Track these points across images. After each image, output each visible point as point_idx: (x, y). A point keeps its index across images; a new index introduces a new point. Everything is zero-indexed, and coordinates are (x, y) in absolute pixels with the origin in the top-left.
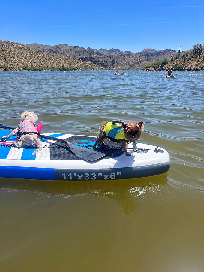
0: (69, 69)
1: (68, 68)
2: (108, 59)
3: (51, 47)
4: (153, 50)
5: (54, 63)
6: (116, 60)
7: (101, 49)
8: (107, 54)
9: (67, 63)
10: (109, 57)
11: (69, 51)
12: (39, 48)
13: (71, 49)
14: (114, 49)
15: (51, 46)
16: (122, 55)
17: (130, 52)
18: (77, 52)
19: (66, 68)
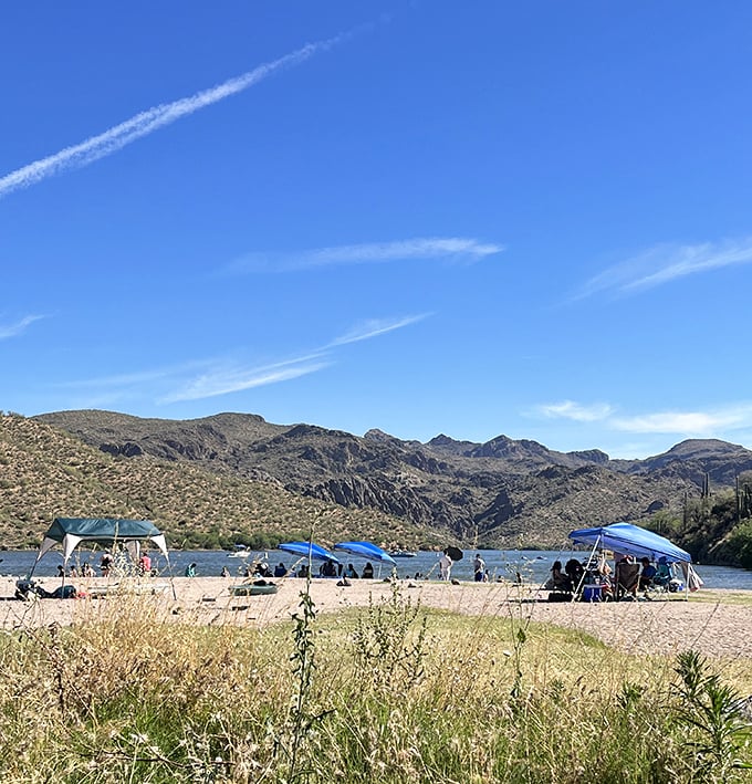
0: (267, 540)
1: (261, 540)
2: (473, 490)
3: (174, 428)
4: (727, 448)
5: (193, 515)
6: (516, 498)
7: (441, 441)
8: (472, 465)
9: (255, 511)
10: (481, 480)
11: (263, 449)
12: (108, 431)
13: (277, 440)
14: (511, 442)
15: (171, 423)
16: (549, 474)
17: (597, 456)
18: (308, 454)
19: (250, 538)
